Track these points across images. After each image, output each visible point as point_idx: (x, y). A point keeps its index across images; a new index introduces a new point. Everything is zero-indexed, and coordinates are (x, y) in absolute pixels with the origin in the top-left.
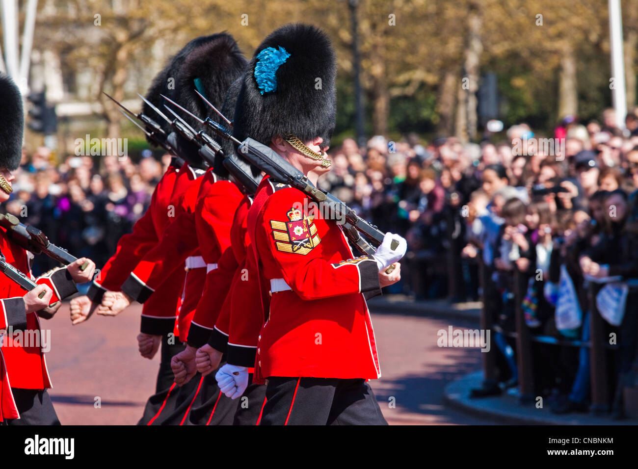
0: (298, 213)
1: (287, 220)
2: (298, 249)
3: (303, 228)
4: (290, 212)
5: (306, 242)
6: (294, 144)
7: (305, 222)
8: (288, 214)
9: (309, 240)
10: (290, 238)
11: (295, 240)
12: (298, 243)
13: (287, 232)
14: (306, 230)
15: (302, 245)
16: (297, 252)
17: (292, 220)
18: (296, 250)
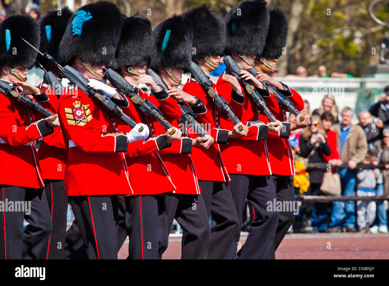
0: (79, 103)
1: (73, 107)
2: (79, 123)
3: (81, 111)
4: (75, 103)
5: (83, 119)
6: (86, 66)
7: (82, 108)
8: (73, 103)
9: (85, 118)
10: (74, 117)
11: (77, 118)
12: (79, 120)
13: (72, 114)
14: (83, 112)
15: (81, 121)
16: (78, 125)
17: (75, 107)
18: (78, 124)
